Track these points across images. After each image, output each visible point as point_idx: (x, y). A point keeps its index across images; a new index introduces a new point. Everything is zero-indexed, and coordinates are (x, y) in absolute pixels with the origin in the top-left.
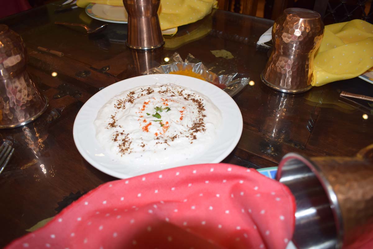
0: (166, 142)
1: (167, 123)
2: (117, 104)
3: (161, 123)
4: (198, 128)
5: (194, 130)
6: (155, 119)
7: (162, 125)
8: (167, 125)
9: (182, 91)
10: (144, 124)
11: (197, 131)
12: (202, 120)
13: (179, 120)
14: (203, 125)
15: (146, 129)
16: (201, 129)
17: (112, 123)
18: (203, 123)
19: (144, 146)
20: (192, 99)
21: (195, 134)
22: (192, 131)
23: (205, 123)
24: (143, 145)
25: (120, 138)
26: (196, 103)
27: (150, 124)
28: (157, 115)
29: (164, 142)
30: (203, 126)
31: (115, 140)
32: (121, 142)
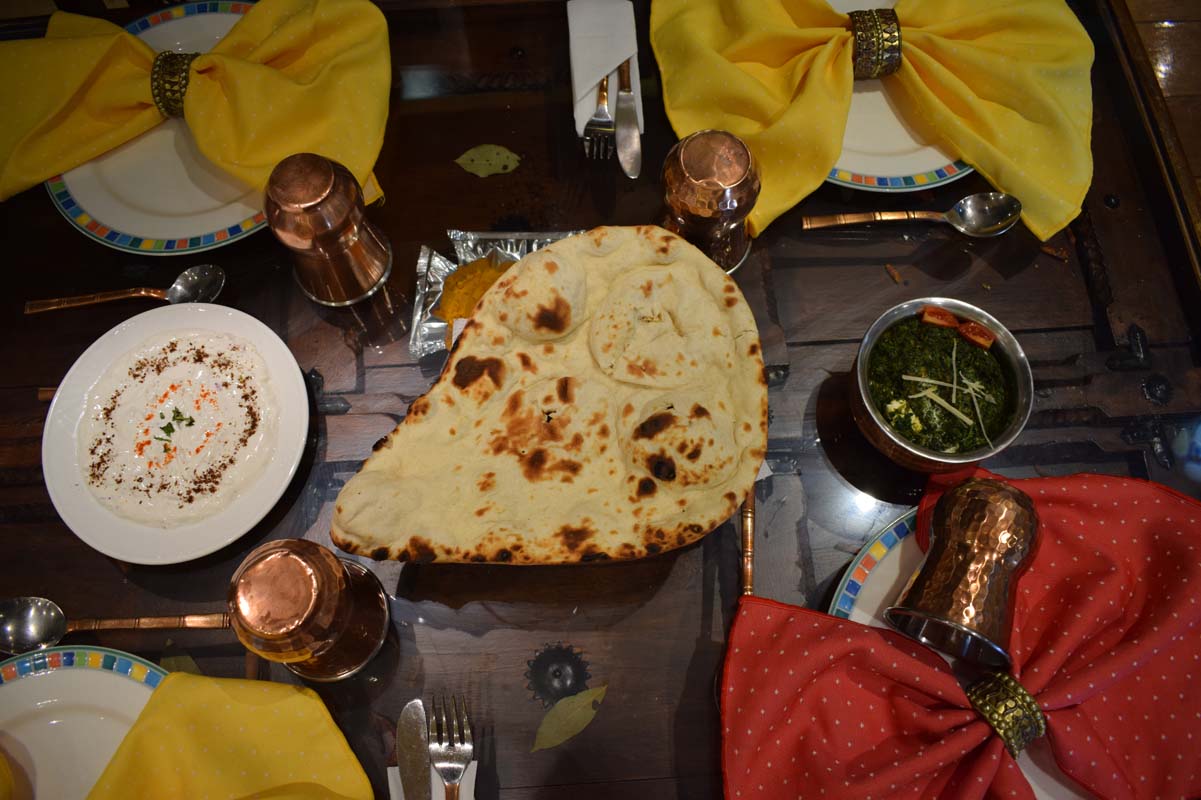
0: (147, 491)
1: (175, 449)
2: (134, 368)
3: (165, 446)
4: (204, 485)
5: (196, 487)
6: (163, 435)
7: (166, 449)
8: (173, 454)
9: (247, 378)
10: (143, 439)
11: (198, 490)
12: (225, 467)
13: (193, 451)
14: (218, 480)
15: (140, 448)
16: (208, 488)
17: (109, 408)
18: (219, 476)
19: (119, 482)
20: (248, 407)
21: (193, 494)
22: (193, 486)
23: (223, 477)
24: (119, 479)
25: (100, 450)
26: (250, 419)
27: (149, 443)
28: (169, 429)
29: (146, 488)
30: (217, 483)
31: (93, 452)
32: (97, 459)
